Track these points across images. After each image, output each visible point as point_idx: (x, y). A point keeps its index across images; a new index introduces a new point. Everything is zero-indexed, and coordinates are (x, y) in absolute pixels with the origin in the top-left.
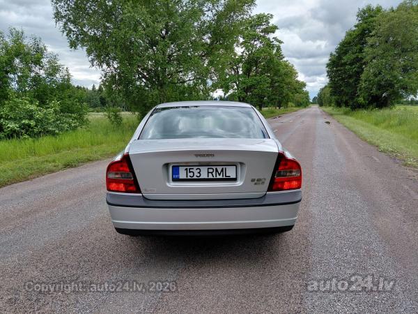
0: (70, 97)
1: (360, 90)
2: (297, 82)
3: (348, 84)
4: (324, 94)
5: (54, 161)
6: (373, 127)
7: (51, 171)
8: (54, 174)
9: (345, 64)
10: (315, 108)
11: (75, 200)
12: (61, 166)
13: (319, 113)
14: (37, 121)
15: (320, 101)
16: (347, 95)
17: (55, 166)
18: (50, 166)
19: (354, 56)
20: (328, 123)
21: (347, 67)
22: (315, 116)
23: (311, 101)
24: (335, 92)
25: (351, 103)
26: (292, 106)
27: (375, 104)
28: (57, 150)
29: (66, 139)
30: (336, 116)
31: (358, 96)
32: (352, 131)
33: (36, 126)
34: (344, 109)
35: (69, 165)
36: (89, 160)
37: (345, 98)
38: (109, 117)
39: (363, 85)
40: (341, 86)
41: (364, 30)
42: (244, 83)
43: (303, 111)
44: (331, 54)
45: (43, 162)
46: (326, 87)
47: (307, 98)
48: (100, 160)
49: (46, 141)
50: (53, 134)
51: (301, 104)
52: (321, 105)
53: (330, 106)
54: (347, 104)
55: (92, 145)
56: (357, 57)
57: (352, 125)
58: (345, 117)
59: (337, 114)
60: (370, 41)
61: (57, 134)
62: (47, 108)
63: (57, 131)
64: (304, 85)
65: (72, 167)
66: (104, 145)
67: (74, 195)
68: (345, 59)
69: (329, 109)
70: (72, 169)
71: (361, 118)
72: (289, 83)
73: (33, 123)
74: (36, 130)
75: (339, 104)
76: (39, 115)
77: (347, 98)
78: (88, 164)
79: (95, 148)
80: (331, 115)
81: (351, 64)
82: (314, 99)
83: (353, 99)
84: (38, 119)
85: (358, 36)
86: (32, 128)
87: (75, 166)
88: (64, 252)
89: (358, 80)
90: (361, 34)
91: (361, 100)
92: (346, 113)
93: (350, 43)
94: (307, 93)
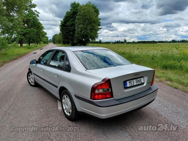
1: (75, 37)
9: (68, 26)
15: (54, 41)
19: (71, 23)
21: (69, 27)
41: (74, 12)
44: (61, 21)
47: (48, 39)
52: (54, 43)
56: (73, 23)
60: (77, 17)
64: (46, 33)
68: (68, 24)
81: (71, 26)
82: (51, 40)
85: (72, 14)
89: (74, 33)
90: (73, 14)
93: (69, 17)
94: (47, 37)
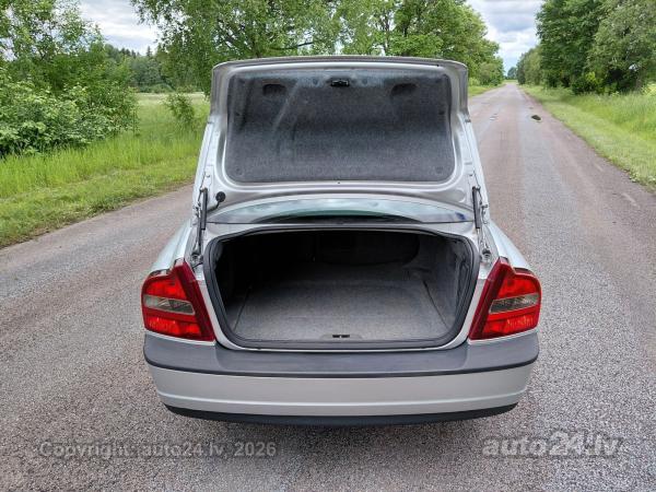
0: (104, 77)
1: (592, 59)
2: (485, 43)
3: (572, 50)
4: (529, 63)
5: (77, 198)
6: (613, 127)
7: (72, 220)
8: (76, 225)
9: (568, 14)
10: (511, 88)
11: (107, 289)
12: (88, 209)
13: (520, 97)
14: (49, 123)
15: (522, 75)
16: (568, 68)
17: (77, 210)
18: (69, 208)
20: (536, 117)
21: (572, 19)
22: (513, 103)
23: (506, 74)
24: (549, 63)
25: (573, 81)
26: (474, 84)
27: (615, 84)
28: (85, 175)
29: (99, 156)
30: (549, 105)
31: (587, 70)
32: (579, 136)
33: (47, 131)
34: (562, 91)
35: (101, 207)
36: (137, 196)
37: (564, 73)
38: (173, 108)
39: (597, 50)
40: (559, 52)
42: (398, 46)
43: (493, 93)
45: (57, 202)
46: (532, 51)
47: (500, 69)
48: (156, 195)
49: (64, 160)
50: (77, 145)
51: (490, 81)
52: (522, 81)
53: (537, 84)
54: (566, 83)
55: (143, 163)
57: (578, 124)
58: (562, 106)
59: (551, 101)
61: (85, 145)
62: (65, 99)
63: (83, 140)
64: (496, 48)
65: (107, 210)
66: (163, 164)
67: (105, 277)
68: (570, 4)
69: (535, 90)
70: (108, 214)
71: (591, 110)
72: (473, 44)
73: (41, 127)
74: (47, 139)
75: (552, 83)
76: (52, 113)
77: (567, 73)
78: (134, 205)
79: (148, 170)
80: (541, 102)
81: (579, 14)
82: (512, 70)
83: (578, 74)
84: (50, 119)
86: (41, 135)
87: (113, 209)
88: (78, 419)
89: (589, 42)
91: (591, 76)
92: (564, 100)
94: (500, 62)
